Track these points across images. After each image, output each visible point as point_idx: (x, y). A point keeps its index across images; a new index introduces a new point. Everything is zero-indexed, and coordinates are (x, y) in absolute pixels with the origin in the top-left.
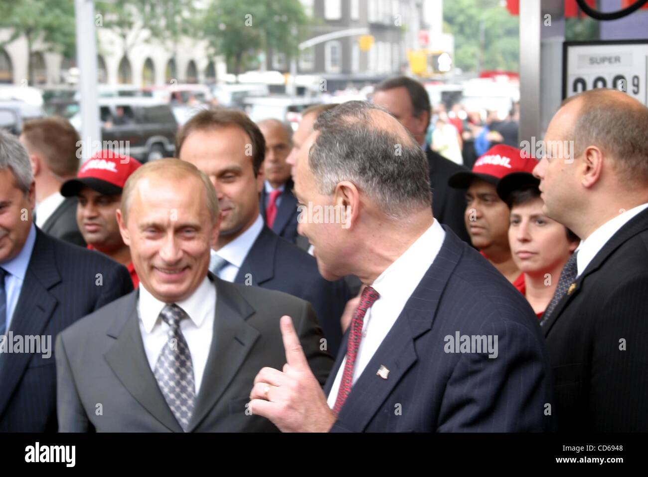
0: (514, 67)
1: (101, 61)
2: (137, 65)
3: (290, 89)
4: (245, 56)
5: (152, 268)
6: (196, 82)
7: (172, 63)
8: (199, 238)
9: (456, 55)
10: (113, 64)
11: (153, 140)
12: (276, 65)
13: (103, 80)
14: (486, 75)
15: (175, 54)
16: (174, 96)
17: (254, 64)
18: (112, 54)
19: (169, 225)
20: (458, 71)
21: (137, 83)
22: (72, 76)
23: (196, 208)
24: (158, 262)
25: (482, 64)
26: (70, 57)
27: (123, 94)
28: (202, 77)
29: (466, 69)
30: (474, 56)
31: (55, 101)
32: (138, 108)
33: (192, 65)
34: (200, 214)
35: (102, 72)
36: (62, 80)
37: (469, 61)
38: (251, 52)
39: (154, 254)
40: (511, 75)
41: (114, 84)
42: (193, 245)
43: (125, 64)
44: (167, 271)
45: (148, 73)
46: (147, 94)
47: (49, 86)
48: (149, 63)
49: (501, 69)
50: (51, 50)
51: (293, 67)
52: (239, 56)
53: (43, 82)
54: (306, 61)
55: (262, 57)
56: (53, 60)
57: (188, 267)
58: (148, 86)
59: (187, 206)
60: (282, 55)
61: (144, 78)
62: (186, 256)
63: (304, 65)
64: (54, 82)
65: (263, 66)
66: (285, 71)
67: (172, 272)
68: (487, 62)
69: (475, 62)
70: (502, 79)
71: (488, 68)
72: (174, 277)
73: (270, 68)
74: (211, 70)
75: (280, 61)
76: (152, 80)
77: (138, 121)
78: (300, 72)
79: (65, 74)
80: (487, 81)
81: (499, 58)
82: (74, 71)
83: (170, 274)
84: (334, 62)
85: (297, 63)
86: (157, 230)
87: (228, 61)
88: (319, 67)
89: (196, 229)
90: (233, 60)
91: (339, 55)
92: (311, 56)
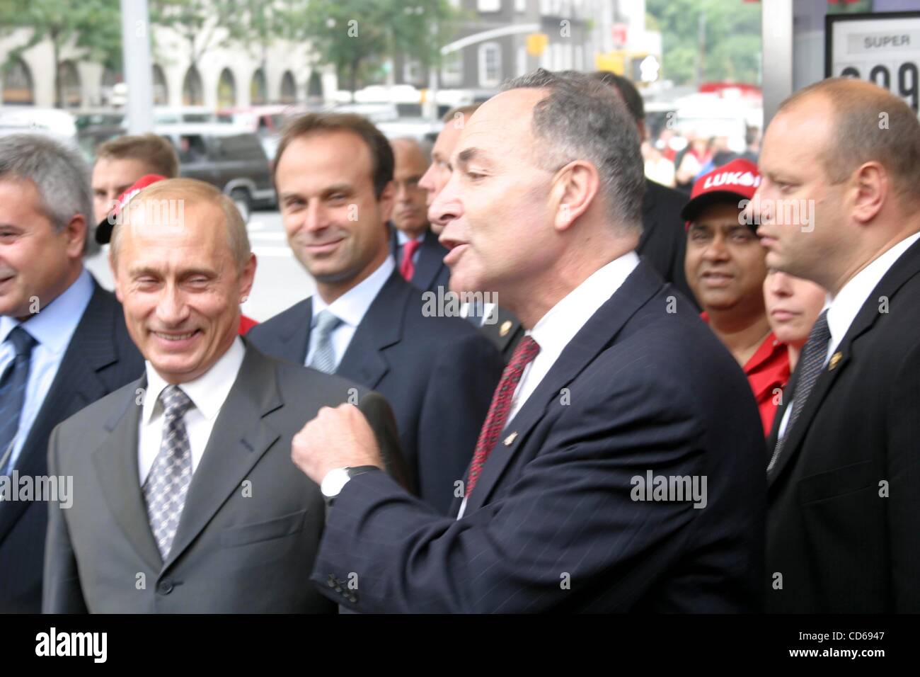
0: (749, 77)
1: (159, 74)
2: (210, 78)
3: (428, 111)
4: (363, 64)
5: (149, 332)
6: (293, 103)
7: (260, 75)
8: (213, 290)
9: (664, 60)
10: (176, 77)
11: (233, 183)
12: (408, 77)
13: (162, 99)
14: (709, 88)
15: (264, 62)
16: (263, 122)
17: (377, 75)
18: (174, 63)
19: (168, 271)
20: (669, 84)
21: (210, 104)
22: (117, 95)
23: (207, 246)
24: (154, 324)
25: (702, 73)
26: (113, 69)
27: (190, 119)
28: (302, 95)
29: (680, 80)
30: (690, 62)
31: (93, 129)
32: (212, 139)
33: (289, 78)
34: (214, 255)
35: (159, 88)
36: (104, 101)
37: (684, 71)
38: (373, 59)
39: (150, 313)
40: (744, 87)
41: (177, 105)
42: (204, 300)
43: (193, 78)
44: (169, 337)
45: (226, 91)
46: (225, 118)
47: (85, 110)
48: (227, 76)
49: (730, 80)
50: (86, 58)
51: (433, 79)
52: (355, 65)
53: (76, 104)
54: (451, 71)
55: (388, 66)
56: (91, 73)
57: (199, 330)
58: (226, 108)
59: (196, 244)
60: (416, 64)
61: (220, 97)
62: (194, 314)
63: (448, 77)
64: (92, 105)
65: (390, 79)
66: (422, 86)
67: (175, 338)
68: (711, 71)
69: (693, 71)
70: (732, 94)
71: (712, 79)
72: (178, 344)
73: (399, 80)
74: (315, 85)
75: (413, 71)
76: (233, 100)
77: (213, 158)
78: (441, 86)
79: (108, 92)
80: (711, 97)
81: (727, 64)
82: (120, 88)
83: (172, 340)
84: (491, 72)
85: (439, 74)
86: (153, 278)
87: (339, 72)
88: (470, 80)
89: (209, 276)
90: (347, 70)
91: (498, 63)
92: (458, 65)
